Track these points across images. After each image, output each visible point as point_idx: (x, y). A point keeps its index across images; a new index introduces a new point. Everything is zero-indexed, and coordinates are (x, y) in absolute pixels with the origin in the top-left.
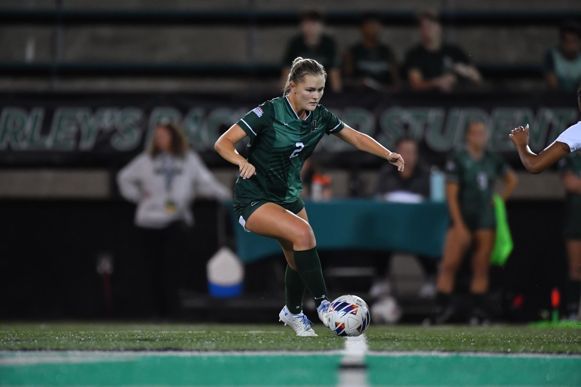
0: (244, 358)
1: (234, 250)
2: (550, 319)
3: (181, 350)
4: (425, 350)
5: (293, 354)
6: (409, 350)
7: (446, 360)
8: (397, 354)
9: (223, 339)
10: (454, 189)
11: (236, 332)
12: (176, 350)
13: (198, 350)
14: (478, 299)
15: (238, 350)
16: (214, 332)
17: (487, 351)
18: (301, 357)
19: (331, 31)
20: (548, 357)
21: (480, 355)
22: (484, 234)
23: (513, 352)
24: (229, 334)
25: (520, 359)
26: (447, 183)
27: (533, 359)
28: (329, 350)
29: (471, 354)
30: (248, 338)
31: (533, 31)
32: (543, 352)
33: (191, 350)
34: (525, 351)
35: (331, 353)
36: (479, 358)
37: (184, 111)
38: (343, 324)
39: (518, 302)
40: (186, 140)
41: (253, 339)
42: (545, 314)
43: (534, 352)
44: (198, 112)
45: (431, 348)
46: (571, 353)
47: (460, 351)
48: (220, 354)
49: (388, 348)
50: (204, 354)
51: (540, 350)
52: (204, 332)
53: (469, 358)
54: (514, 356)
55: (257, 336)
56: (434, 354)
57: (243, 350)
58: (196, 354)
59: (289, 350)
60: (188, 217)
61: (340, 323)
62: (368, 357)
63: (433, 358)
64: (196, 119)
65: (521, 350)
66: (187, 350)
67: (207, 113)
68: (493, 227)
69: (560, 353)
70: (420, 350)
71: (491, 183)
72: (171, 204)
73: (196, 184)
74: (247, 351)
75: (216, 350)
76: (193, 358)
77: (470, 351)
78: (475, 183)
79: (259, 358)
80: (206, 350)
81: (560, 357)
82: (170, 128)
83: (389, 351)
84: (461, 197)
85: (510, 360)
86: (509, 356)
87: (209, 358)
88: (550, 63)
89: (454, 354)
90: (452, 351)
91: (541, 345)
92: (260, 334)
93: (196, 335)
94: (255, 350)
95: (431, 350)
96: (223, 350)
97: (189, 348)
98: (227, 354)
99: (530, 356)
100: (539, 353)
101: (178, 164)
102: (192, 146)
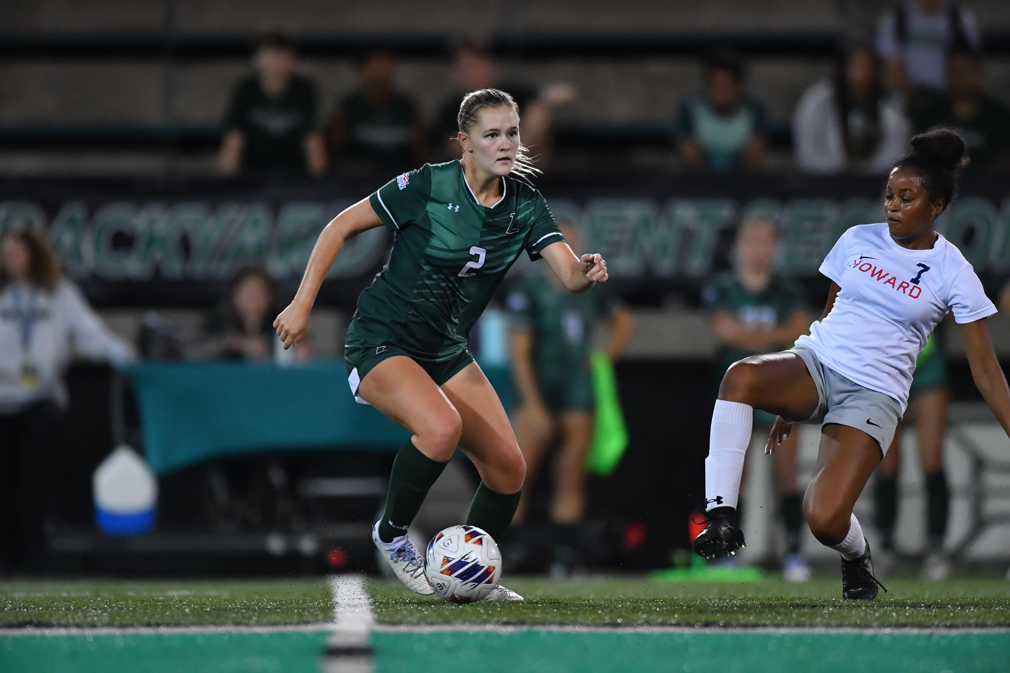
0: (159, 638)
1: (140, 450)
2: (688, 565)
3: (49, 625)
4: (472, 623)
5: (244, 630)
6: (447, 622)
7: (511, 637)
8: (426, 629)
9: (123, 606)
10: (522, 342)
11: (145, 594)
12: (39, 625)
13: (78, 626)
14: (567, 532)
15: (149, 625)
16: (105, 594)
17: (581, 624)
18: (259, 636)
19: (307, 68)
20: (687, 631)
21: (568, 629)
22: (574, 420)
23: (626, 625)
24: (131, 597)
25: (638, 635)
26: (511, 332)
27: (661, 636)
28: (307, 623)
29: (555, 629)
30: (166, 606)
31: (658, 68)
32: (678, 625)
33: (66, 626)
34: (648, 623)
35: (310, 628)
36: (568, 635)
37: (51, 211)
38: (467, 541)
39: (633, 537)
40: (56, 260)
41: (175, 605)
42: (678, 556)
43: (663, 624)
44: (75, 210)
45: (485, 617)
46: (726, 626)
47: (534, 623)
48: (117, 632)
49: (410, 619)
50: (89, 632)
51: (673, 622)
52: (88, 594)
53: (550, 633)
54: (629, 630)
55: (181, 601)
56: (489, 628)
57: (158, 625)
58: (74, 631)
59: (237, 624)
60: (60, 395)
61: (472, 543)
62: (374, 635)
63: (488, 635)
64: (72, 221)
65: (641, 621)
66: (60, 625)
67: (91, 214)
68: (590, 407)
69: (707, 625)
70: (464, 622)
71: (588, 330)
72: (29, 371)
73: (71, 337)
74: (164, 627)
75: (110, 625)
76: (70, 638)
77: (551, 623)
78: (559, 331)
79: (184, 637)
80: (93, 626)
81: (708, 631)
82: (28, 239)
83: (411, 623)
84: (535, 356)
85: (621, 636)
86: (620, 631)
87: (96, 638)
88: (686, 123)
89: (525, 628)
90: (522, 623)
91: (674, 612)
92: (187, 597)
93: (74, 600)
94: (178, 624)
95: (485, 622)
96: (122, 626)
97: (63, 622)
98: (130, 631)
99: (657, 630)
100: (671, 625)
101: (42, 301)
102: (65, 270)
